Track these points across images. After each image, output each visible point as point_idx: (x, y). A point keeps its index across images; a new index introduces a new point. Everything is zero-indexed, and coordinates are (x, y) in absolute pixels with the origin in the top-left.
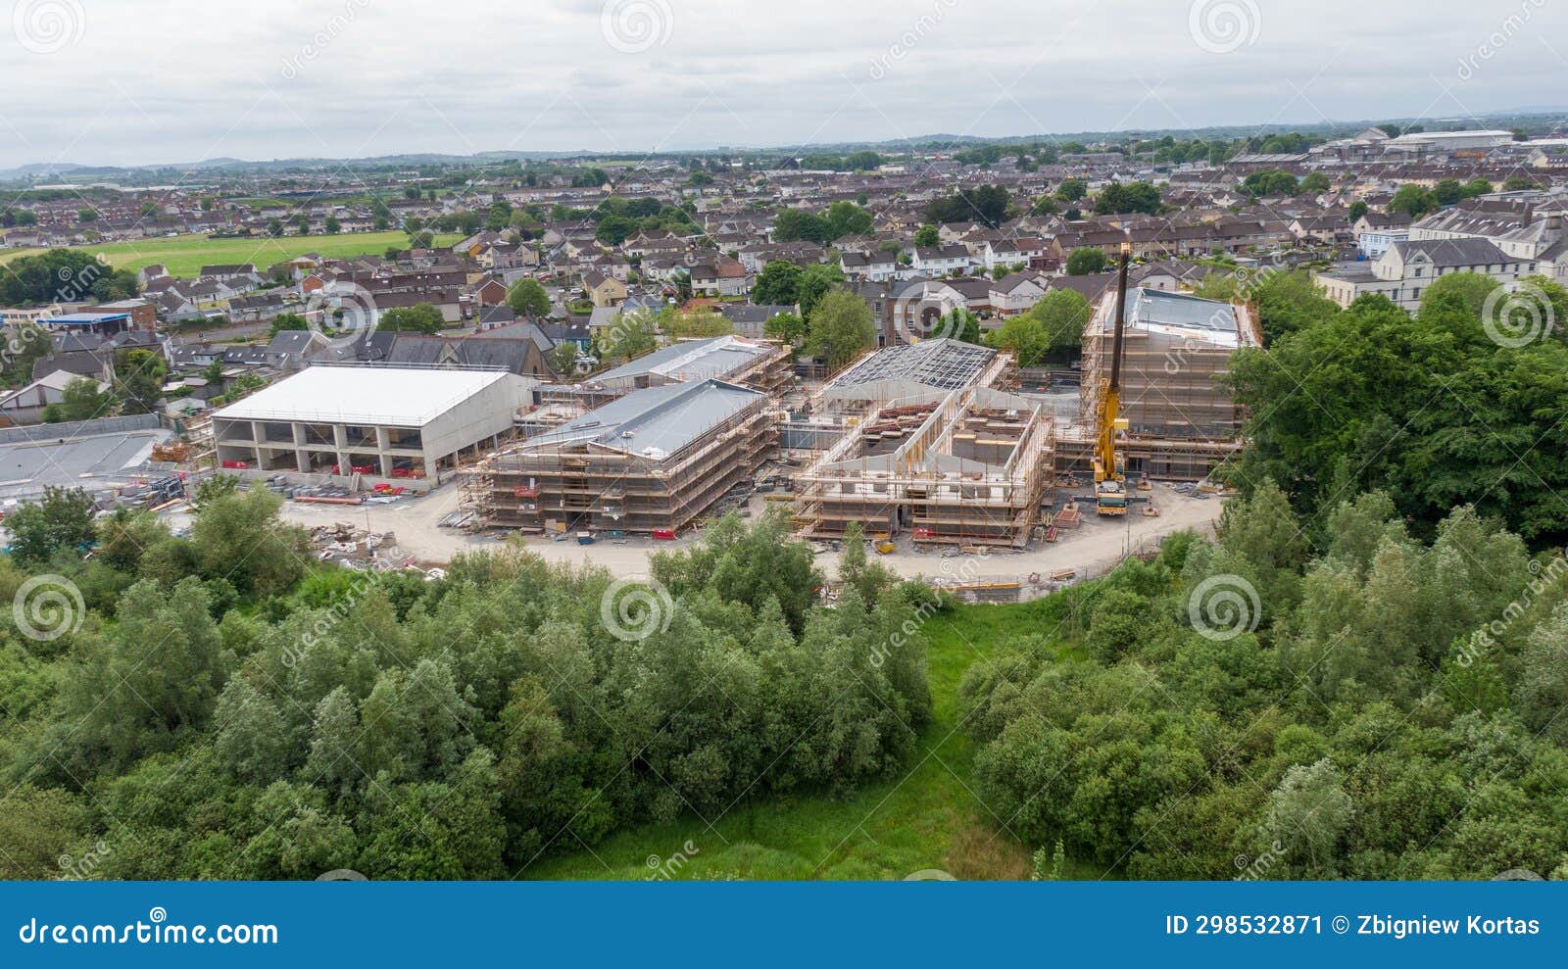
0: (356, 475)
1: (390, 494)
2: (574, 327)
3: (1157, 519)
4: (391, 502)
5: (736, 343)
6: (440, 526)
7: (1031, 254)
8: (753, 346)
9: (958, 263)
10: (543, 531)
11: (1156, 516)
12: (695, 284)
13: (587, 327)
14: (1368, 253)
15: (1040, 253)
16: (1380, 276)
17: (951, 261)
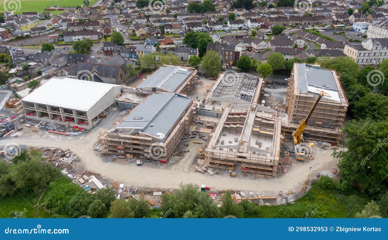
0: (67, 123)
1: (78, 131)
2: (132, 50)
3: (314, 161)
4: (78, 135)
5: (181, 69)
6: (94, 150)
7: (261, 23)
8: (186, 70)
9: (240, 25)
10: (126, 158)
11: (313, 159)
12: (166, 30)
13: (135, 50)
14: (355, 29)
15: (264, 23)
16: (365, 47)
17: (239, 25)
